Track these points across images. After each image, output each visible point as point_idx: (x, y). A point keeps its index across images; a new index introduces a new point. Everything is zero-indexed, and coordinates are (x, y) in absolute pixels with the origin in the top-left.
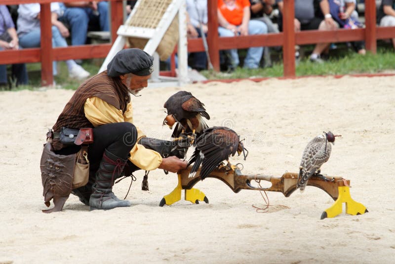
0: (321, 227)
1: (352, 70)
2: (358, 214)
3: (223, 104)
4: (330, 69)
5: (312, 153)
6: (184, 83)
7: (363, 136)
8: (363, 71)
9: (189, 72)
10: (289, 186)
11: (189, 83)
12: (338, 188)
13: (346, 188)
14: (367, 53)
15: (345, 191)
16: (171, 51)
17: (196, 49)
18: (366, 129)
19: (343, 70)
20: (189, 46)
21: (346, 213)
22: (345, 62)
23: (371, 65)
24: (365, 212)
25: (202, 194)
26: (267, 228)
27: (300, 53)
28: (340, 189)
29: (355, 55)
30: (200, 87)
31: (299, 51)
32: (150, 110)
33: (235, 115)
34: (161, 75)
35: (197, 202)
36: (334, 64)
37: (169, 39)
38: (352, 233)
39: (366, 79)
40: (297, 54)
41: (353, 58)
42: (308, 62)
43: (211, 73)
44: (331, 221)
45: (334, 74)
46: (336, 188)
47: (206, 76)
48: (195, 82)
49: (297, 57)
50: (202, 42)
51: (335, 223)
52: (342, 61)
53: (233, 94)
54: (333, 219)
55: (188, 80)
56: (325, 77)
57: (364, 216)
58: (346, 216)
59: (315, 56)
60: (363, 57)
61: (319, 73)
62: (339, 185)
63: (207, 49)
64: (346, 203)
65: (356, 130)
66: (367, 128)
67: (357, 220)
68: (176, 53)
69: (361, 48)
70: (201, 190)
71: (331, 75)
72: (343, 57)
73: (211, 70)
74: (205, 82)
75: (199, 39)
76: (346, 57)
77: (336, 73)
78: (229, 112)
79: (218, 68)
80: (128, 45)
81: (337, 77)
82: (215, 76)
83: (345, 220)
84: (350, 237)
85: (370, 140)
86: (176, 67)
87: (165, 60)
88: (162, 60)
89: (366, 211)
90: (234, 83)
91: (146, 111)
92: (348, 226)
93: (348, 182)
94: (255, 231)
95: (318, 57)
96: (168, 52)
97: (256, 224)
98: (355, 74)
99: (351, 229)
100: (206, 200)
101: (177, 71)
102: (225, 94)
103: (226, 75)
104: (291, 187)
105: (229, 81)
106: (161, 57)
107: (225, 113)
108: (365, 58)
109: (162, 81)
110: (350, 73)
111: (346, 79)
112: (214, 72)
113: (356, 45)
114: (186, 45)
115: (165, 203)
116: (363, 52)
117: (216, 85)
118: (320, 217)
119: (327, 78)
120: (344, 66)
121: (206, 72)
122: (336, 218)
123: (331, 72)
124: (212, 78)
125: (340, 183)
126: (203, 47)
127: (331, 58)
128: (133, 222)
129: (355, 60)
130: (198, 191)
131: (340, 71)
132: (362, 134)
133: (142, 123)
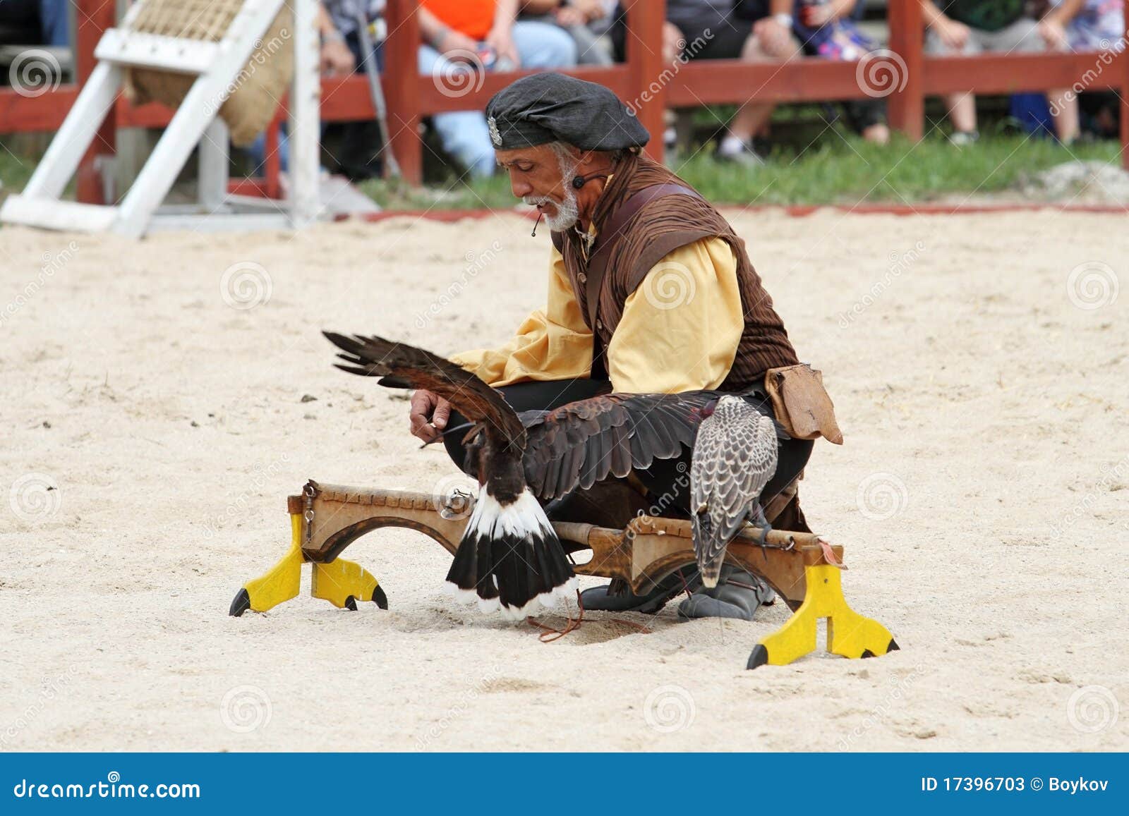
0: (748, 695)
1: (843, 191)
2: (867, 654)
3: (433, 290)
4: (775, 186)
5: (737, 454)
6: (307, 218)
7: (882, 405)
8: (878, 194)
9: (322, 184)
10: (649, 561)
11: (321, 218)
12: (803, 570)
13: (831, 570)
14: (891, 137)
15: (826, 581)
16: (269, 116)
17: (350, 112)
18: (892, 384)
19: (815, 190)
20: (326, 100)
21: (829, 651)
22: (822, 165)
23: (906, 177)
24: (889, 650)
25: (368, 577)
26: (575, 694)
27: (678, 132)
28: (812, 572)
29: (853, 143)
30: (358, 234)
31: (675, 126)
32: (199, 305)
33: (474, 326)
34: (231, 190)
35: (351, 604)
36: (788, 171)
37: (261, 76)
38: (845, 714)
39: (889, 220)
40: (670, 135)
41: (849, 152)
42: (705, 161)
43: (393, 190)
44: (779, 676)
45: (786, 202)
46: (796, 569)
47: (378, 199)
48: (341, 218)
49: (671, 146)
50: (367, 89)
51: (794, 682)
52: (813, 163)
53: (464, 259)
54: (786, 669)
55: (320, 209)
56: (757, 209)
57: (884, 661)
58: (827, 661)
59: (734, 144)
60: (878, 149)
61: (740, 197)
62: (807, 561)
63: (381, 113)
64: (829, 619)
65: (860, 384)
66: (894, 380)
67: (864, 675)
68: (282, 124)
69: (872, 123)
70: (365, 566)
71: (778, 204)
72: (816, 147)
73: (394, 178)
74: (373, 219)
75: (360, 79)
76: (826, 151)
77: (792, 200)
78: (454, 318)
79: (416, 173)
80: (129, 92)
81: (797, 213)
82: (405, 198)
83: (824, 672)
84: (841, 726)
85: (905, 419)
86: (284, 166)
87: (249, 145)
88: (237, 143)
89: (893, 646)
90: (468, 222)
91: (185, 307)
92: (834, 694)
93: (838, 552)
94: (538, 702)
95: (744, 149)
96: (257, 117)
97: (539, 680)
98: (857, 204)
99: (845, 704)
100: (379, 598)
101: (284, 180)
102: (437, 259)
103: (440, 196)
104: (654, 564)
105: (451, 215)
106: (235, 134)
107: (438, 319)
108: (886, 154)
109: (237, 210)
110: (838, 199)
111: (825, 219)
112: (402, 187)
113: (856, 112)
114: (314, 96)
115: (248, 606)
116: (880, 133)
117: (408, 227)
118: (745, 662)
119: (762, 216)
120: (820, 177)
121: (379, 185)
122: (796, 667)
123: (776, 196)
124: (396, 203)
125: (812, 554)
126: (370, 104)
127: (776, 150)
128: (144, 665)
129: (851, 160)
130: (353, 569)
131: (805, 193)
132: (880, 400)
133: (174, 345)
